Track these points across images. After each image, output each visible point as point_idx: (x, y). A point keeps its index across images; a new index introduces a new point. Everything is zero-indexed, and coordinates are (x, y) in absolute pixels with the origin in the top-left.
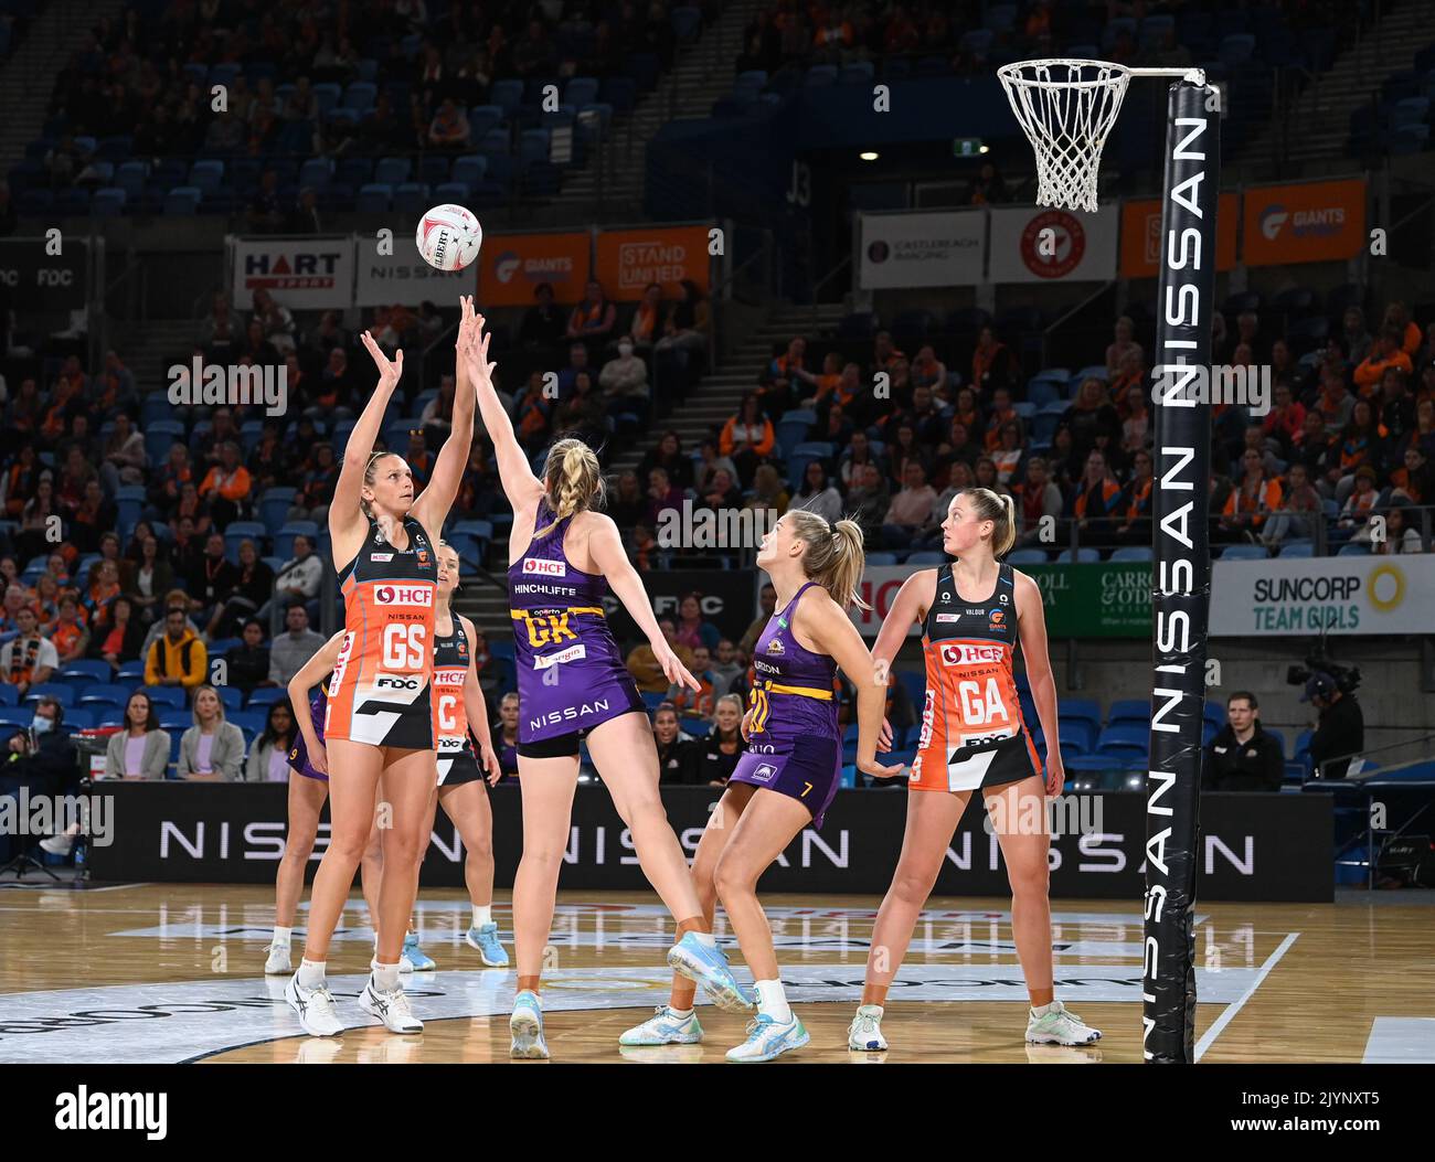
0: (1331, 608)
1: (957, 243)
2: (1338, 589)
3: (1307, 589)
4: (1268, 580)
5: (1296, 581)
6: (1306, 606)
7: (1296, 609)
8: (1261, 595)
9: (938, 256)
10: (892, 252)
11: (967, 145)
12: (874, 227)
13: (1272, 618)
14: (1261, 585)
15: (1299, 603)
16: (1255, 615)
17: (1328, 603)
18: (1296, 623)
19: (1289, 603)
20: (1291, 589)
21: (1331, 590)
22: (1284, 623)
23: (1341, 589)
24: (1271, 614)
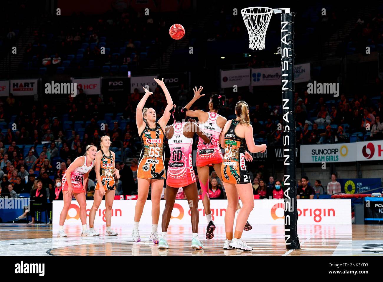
0: (332, 156)
1: (244, 76)
2: (333, 152)
3: (325, 152)
4: (315, 150)
5: (322, 150)
6: (325, 156)
7: (323, 157)
8: (313, 153)
9: (240, 79)
10: (229, 79)
11: (246, 54)
12: (224, 74)
13: (317, 159)
14: (313, 151)
15: (323, 155)
16: (312, 158)
17: (331, 155)
18: (323, 160)
19: (321, 155)
20: (321, 152)
21: (332, 152)
22: (320, 160)
23: (334, 152)
24: (316, 158)
